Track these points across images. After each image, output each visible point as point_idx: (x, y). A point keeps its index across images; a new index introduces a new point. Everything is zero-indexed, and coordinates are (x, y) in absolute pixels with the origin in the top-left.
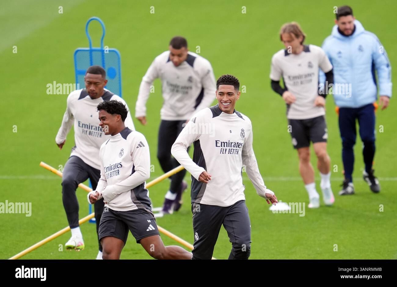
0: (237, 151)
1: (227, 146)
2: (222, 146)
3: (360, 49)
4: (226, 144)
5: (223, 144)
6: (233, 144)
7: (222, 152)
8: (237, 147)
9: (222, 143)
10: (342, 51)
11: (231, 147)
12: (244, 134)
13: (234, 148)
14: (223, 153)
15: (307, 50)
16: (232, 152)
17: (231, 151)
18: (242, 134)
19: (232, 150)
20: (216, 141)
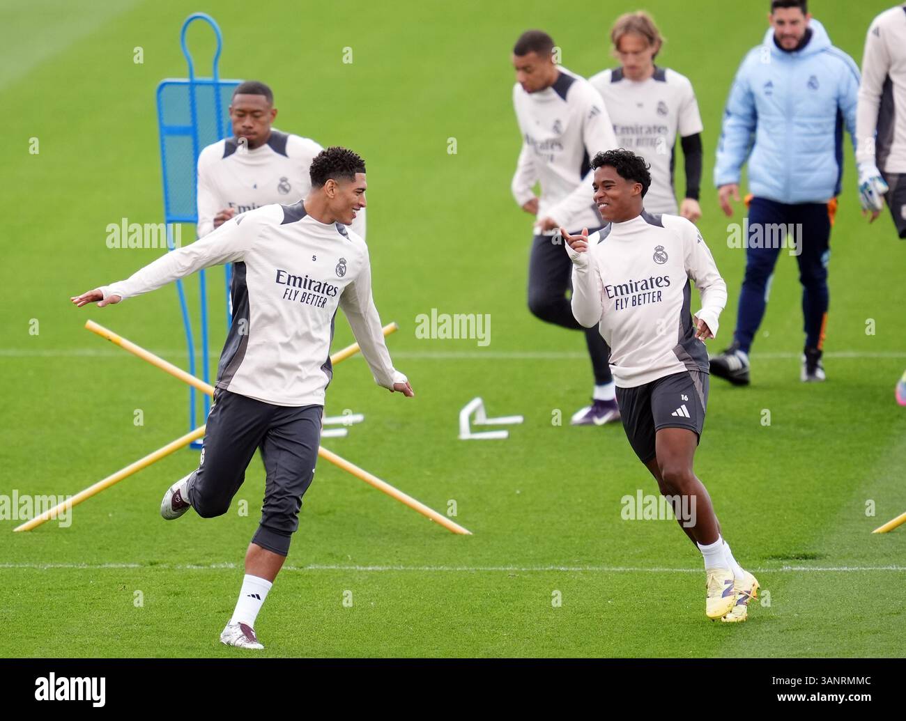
0: (322, 300)
1: (300, 286)
2: (288, 284)
3: (812, 84)
4: (298, 280)
5: (292, 279)
6: (313, 285)
7: (287, 296)
8: (323, 292)
9: (290, 277)
10: (775, 82)
11: (309, 289)
12: (344, 270)
13: (317, 293)
14: (289, 299)
15: (659, 76)
16: (309, 301)
17: (308, 298)
18: (340, 269)
19: (311, 297)
20: (279, 271)
